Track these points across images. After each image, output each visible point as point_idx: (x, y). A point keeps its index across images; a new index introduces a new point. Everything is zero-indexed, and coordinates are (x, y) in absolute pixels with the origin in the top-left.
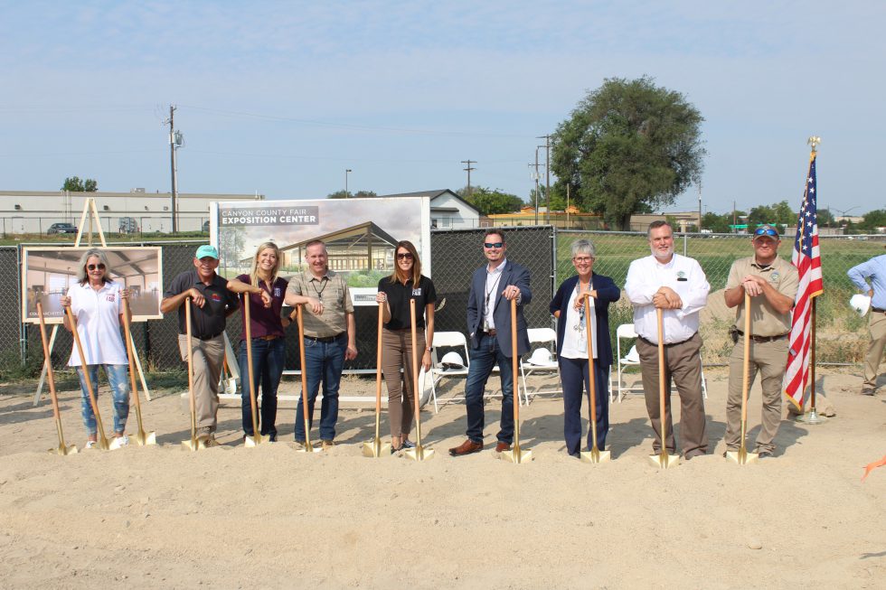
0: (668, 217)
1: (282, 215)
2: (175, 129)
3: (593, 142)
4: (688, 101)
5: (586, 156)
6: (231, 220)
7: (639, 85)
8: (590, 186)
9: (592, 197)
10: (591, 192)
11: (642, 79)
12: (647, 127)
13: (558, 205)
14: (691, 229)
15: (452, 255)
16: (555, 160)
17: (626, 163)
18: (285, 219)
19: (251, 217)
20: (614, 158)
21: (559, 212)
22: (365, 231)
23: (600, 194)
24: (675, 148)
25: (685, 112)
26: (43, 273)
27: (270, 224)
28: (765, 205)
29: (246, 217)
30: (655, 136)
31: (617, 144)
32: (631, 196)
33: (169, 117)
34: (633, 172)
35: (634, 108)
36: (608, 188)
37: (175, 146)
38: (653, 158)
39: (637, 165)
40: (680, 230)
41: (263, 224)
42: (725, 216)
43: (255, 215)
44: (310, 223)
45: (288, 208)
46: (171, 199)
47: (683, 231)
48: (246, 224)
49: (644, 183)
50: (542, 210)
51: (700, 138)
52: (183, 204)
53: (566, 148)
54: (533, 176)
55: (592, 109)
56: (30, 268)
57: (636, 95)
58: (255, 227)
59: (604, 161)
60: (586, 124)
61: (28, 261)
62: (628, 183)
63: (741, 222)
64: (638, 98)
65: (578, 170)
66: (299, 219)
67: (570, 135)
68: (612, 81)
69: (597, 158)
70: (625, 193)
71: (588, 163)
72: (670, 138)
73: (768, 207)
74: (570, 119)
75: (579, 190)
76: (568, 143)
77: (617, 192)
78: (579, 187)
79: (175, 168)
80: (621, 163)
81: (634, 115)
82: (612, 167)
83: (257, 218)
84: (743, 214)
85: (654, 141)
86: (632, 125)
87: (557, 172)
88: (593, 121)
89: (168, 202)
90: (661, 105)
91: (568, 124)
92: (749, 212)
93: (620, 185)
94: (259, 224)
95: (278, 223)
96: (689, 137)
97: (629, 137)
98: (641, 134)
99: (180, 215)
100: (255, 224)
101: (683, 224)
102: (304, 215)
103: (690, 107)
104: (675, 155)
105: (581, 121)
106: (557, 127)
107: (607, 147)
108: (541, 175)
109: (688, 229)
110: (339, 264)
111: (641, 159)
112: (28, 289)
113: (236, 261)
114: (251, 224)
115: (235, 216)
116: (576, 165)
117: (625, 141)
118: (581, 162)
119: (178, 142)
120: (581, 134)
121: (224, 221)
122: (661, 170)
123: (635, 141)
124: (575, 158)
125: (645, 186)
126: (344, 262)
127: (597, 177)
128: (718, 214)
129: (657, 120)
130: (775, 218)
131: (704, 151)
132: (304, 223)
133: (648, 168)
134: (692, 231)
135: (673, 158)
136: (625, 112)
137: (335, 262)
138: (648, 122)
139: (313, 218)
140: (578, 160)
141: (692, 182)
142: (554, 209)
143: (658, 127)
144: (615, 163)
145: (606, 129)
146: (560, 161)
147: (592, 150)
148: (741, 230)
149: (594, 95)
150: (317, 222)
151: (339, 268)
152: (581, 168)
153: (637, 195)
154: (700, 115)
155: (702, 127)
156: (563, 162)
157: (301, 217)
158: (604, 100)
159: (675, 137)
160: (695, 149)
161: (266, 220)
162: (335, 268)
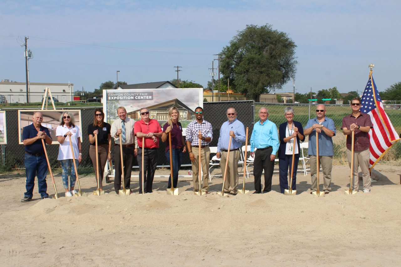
0: (277, 95)
1: (136, 95)
2: (28, 49)
3: (241, 57)
4: (289, 37)
5: (237, 64)
6: (112, 98)
7: (264, 28)
8: (240, 80)
9: (240, 85)
10: (240, 82)
11: (266, 26)
12: (268, 50)
13: (223, 89)
14: (289, 101)
15: (208, 114)
16: (222, 66)
17: (257, 68)
18: (138, 98)
19: (122, 96)
20: (251, 65)
21: (223, 93)
22: (174, 103)
23: (244, 83)
24: (282, 60)
25: (287, 43)
26: (28, 121)
27: (131, 100)
28: (325, 89)
29: (119, 97)
30: (273, 54)
31: (253, 59)
32: (260, 85)
33: (25, 43)
34: (261, 72)
35: (262, 40)
36: (249, 81)
37: (28, 58)
38: (271, 65)
39: (263, 69)
40: (283, 102)
41: (128, 100)
42: (305, 95)
43: (124, 96)
44: (149, 99)
45: (139, 93)
46: (25, 86)
47: (285, 103)
48: (119, 100)
49: (267, 78)
50: (215, 92)
51: (294, 56)
52: (32, 88)
53: (228, 60)
54: (211, 74)
55: (240, 40)
56: (21, 119)
57: (263, 33)
58: (123, 101)
59: (247, 67)
60: (237, 48)
61: (21, 116)
62: (259, 78)
63: (313, 98)
64: (264, 35)
65: (233, 71)
66: (144, 97)
67: (229, 53)
68: (251, 26)
69: (243, 65)
70: (257, 83)
71: (239, 68)
72: (280, 56)
73: (327, 90)
74: (229, 45)
75: (234, 82)
76: (228, 58)
77: (253, 82)
78: (234, 80)
79: (28, 69)
80: (255, 68)
81: (262, 44)
82: (251, 70)
83: (125, 97)
84: (314, 94)
85: (272, 57)
86: (260, 49)
87: (223, 73)
88: (241, 46)
89: (24, 88)
90: (275, 39)
91: (228, 48)
92: (317, 93)
93: (255, 79)
94: (126, 100)
95: (134, 99)
96: (289, 55)
97: (259, 55)
98: (265, 54)
99: (31, 94)
100: (124, 100)
101: (285, 99)
102: (146, 96)
103: (290, 40)
104: (282, 64)
105: (235, 46)
106: (223, 49)
107: (248, 60)
108: (215, 74)
109: (287, 101)
110: (162, 117)
111: (266, 66)
112: (21, 129)
113: (115, 116)
114: (122, 100)
115: (114, 96)
116: (232, 69)
117: (257, 56)
118: (235, 67)
119: (30, 56)
120: (235, 53)
121: (109, 98)
122: (275, 71)
123: (262, 57)
124: (231, 65)
125: (267, 80)
126: (165, 117)
127: (243, 75)
128: (302, 94)
129: (273, 46)
130: (331, 96)
131: (296, 62)
132: (146, 99)
133: (268, 71)
134: (289, 103)
135: (281, 66)
136: (257, 42)
137: (160, 117)
138: (268, 47)
139: (150, 97)
140: (233, 66)
141: (290, 78)
142: (221, 91)
143: (274, 50)
144: (252, 68)
145: (248, 50)
146: (224, 67)
147: (240, 61)
148: (314, 102)
149: (242, 33)
150: (152, 99)
151: (162, 119)
152: (235, 71)
153: (263, 84)
154: (295, 44)
155: (296, 50)
156: (225, 67)
157: (145, 97)
158: (247, 36)
159: (282, 55)
160: (292, 61)
161: (129, 98)
162: (158, 119)
